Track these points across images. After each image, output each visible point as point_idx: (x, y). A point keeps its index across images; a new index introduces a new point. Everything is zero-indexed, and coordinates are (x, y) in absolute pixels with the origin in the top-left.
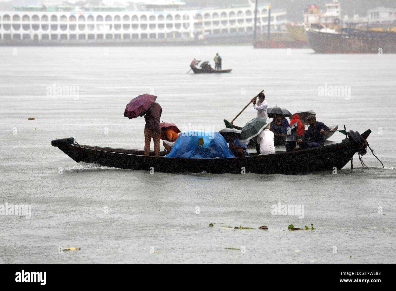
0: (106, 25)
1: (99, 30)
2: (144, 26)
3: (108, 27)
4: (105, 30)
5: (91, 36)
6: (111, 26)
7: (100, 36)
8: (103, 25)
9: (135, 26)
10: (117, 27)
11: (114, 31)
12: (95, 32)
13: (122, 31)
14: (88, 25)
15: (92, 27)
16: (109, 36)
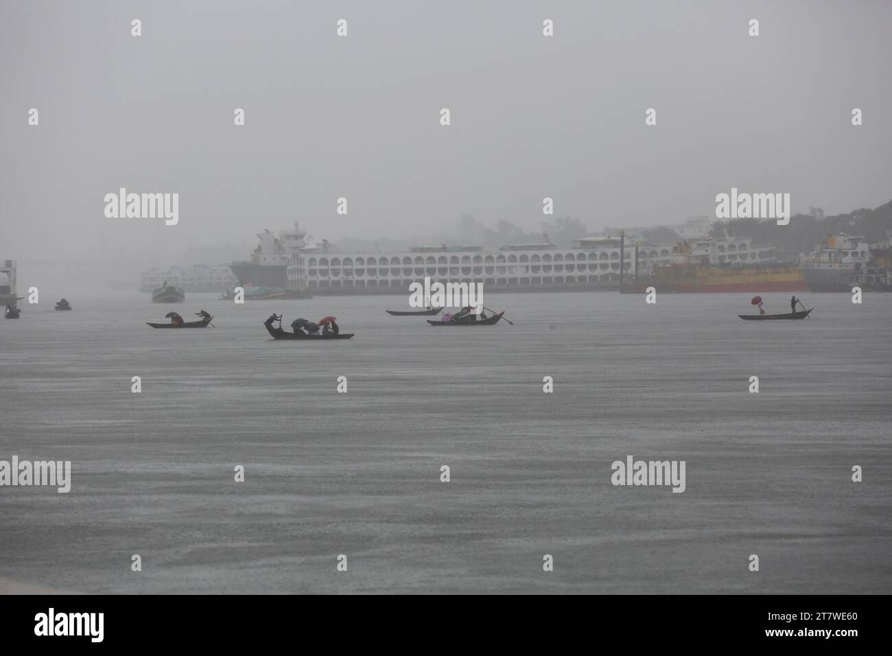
0: (521, 266)
1: (512, 273)
2: (570, 268)
3: (525, 270)
4: (519, 273)
5: (502, 281)
6: (527, 268)
7: (513, 280)
8: (516, 267)
9: (559, 268)
10: (535, 269)
11: (531, 274)
12: (507, 275)
13: (541, 274)
14: (498, 267)
15: (503, 269)
16: (525, 280)
